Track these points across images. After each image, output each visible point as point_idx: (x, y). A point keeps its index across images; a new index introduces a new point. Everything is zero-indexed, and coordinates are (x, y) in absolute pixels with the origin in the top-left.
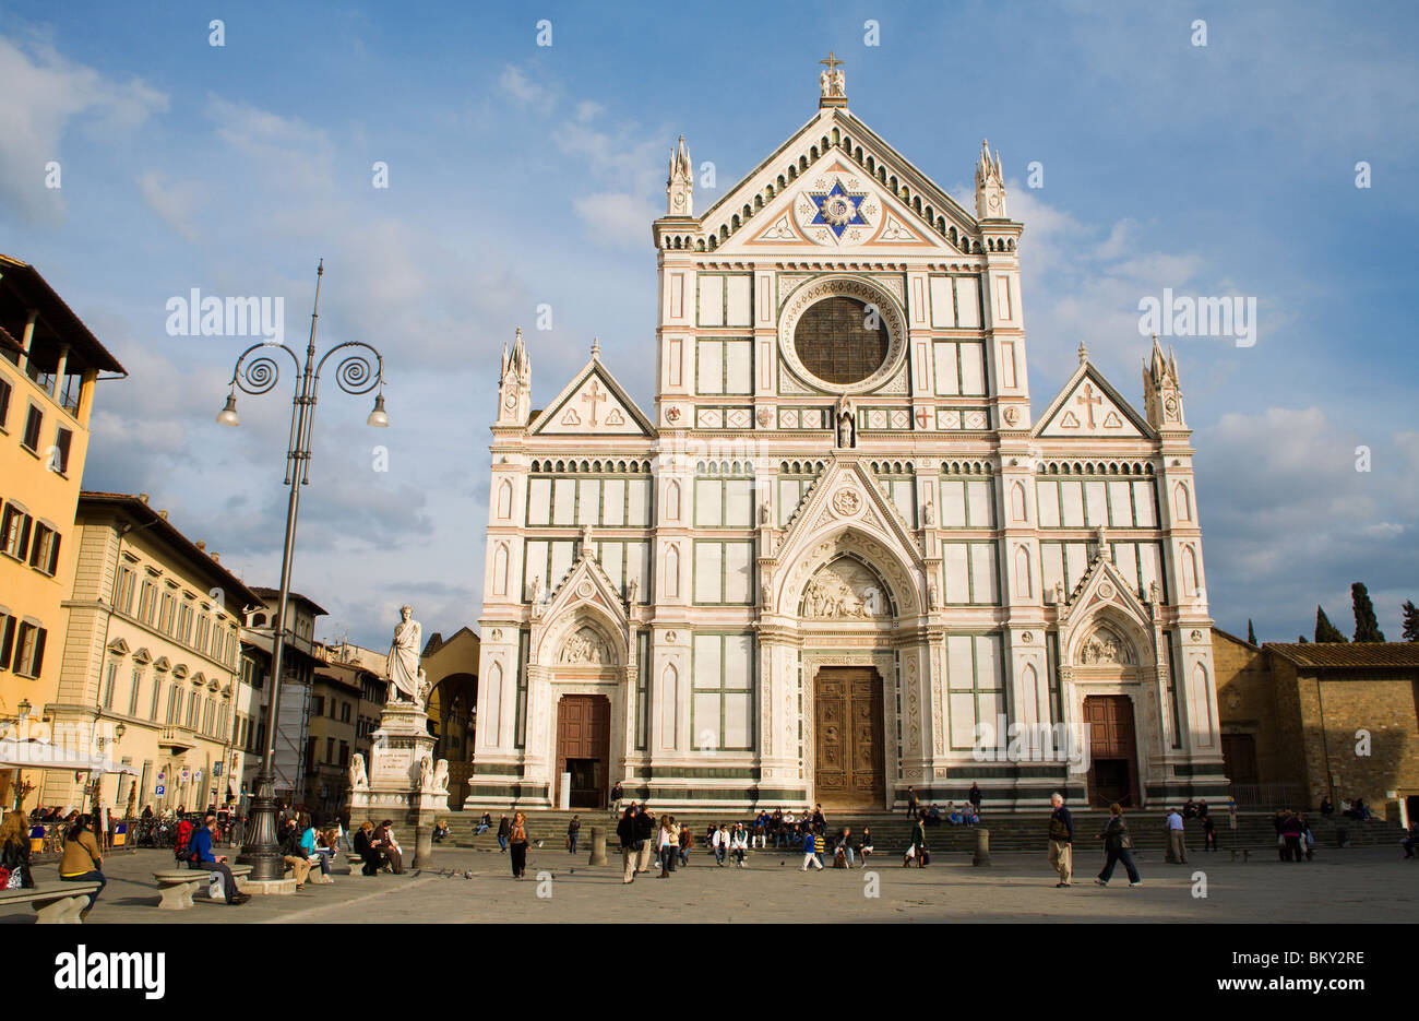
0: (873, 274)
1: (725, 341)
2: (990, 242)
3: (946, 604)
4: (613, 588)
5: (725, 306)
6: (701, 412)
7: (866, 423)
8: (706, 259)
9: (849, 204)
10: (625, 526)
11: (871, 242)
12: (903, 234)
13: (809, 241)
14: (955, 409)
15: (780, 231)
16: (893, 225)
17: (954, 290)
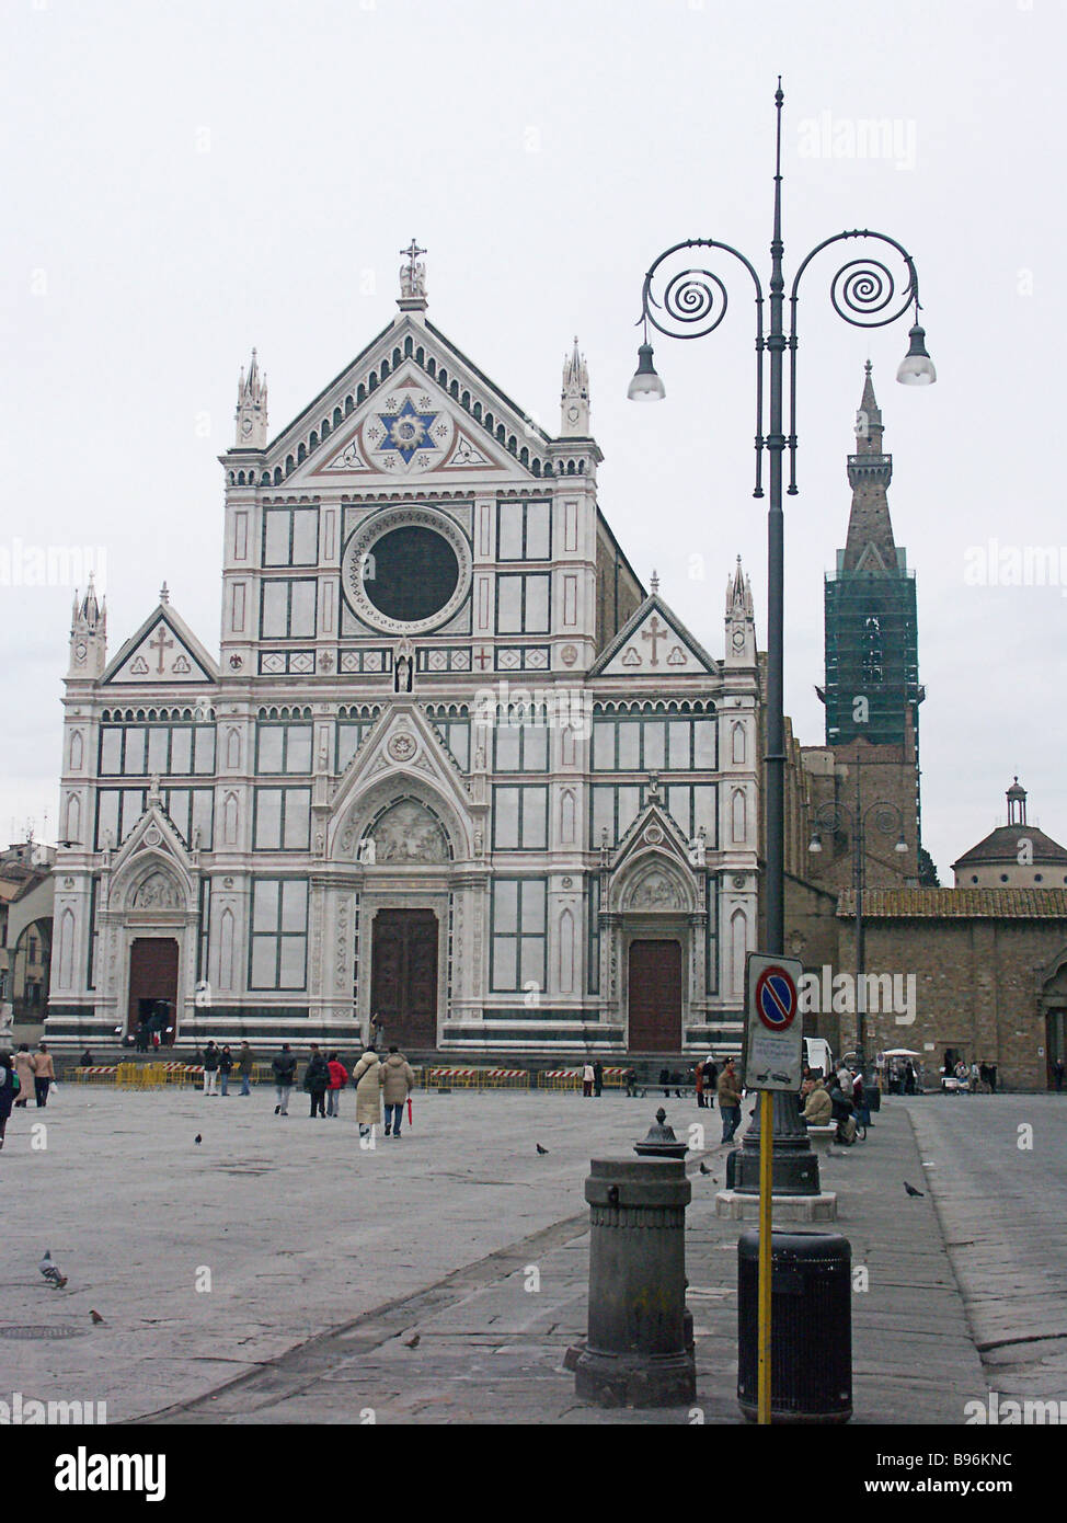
0: (440, 504)
1: (290, 580)
2: (561, 464)
3: (493, 848)
4: (179, 835)
5: (291, 544)
6: (265, 657)
7: (427, 665)
8: (271, 494)
9: (418, 425)
10: (192, 774)
11: (440, 468)
12: (474, 458)
13: (375, 470)
14: (515, 648)
15: (348, 459)
16: (465, 448)
17: (525, 518)
